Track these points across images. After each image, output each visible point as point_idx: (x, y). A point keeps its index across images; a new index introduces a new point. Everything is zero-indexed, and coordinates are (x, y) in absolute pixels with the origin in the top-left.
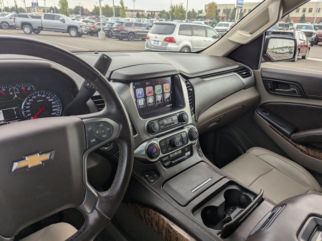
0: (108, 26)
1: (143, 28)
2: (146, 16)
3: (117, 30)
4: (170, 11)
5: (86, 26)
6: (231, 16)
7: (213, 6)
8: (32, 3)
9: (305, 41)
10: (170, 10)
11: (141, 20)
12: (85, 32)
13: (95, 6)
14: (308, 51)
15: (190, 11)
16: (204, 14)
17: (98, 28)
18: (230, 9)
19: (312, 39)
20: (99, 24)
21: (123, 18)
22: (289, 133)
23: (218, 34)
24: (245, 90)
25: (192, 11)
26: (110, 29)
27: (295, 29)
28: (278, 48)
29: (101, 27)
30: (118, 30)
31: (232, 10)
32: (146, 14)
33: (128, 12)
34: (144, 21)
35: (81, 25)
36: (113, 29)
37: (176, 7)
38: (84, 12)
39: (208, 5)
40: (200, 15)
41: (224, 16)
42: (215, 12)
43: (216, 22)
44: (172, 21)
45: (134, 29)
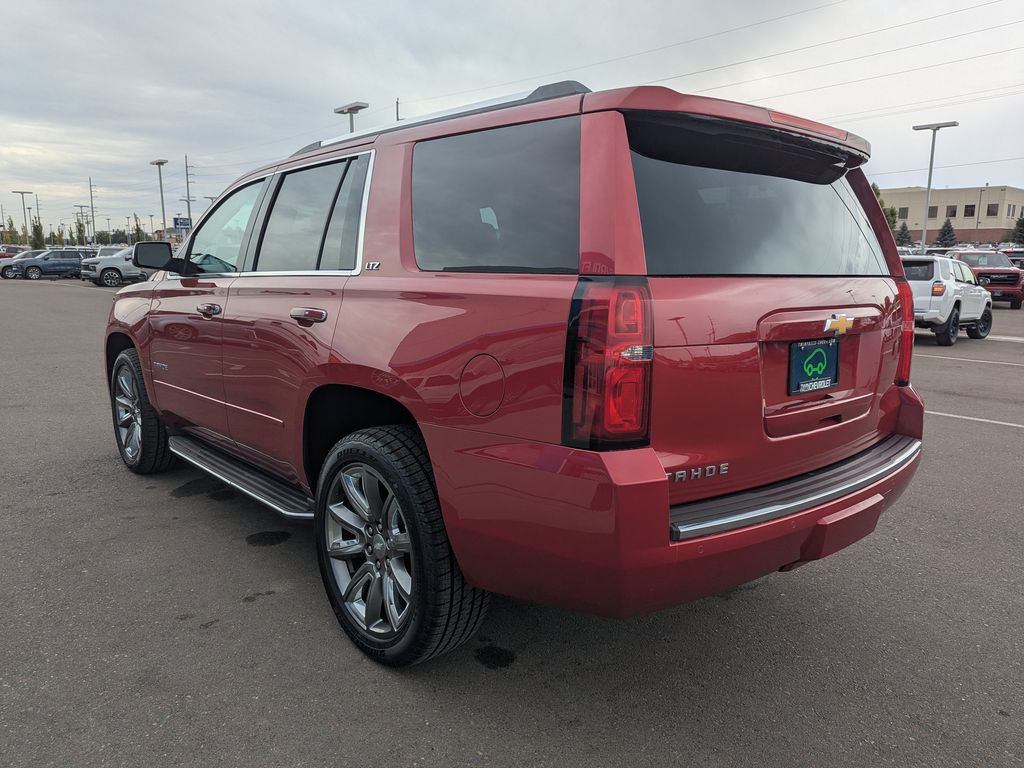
8: (176, 220)
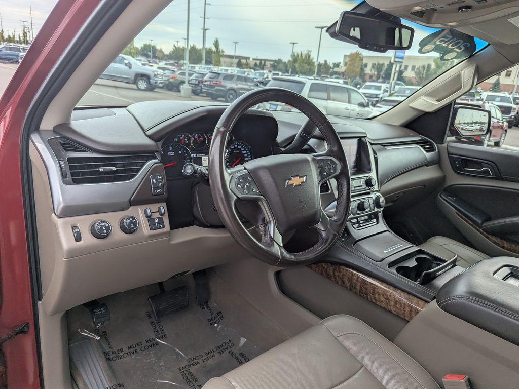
0: (196, 77)
1: (249, 84)
2: (252, 66)
3: (210, 85)
4: (289, 61)
5: (162, 75)
6: (383, 74)
7: (357, 57)
9: (499, 119)
10: (291, 59)
11: (245, 72)
12: (161, 85)
13: (175, 46)
14: (504, 135)
15: (321, 63)
16: (342, 69)
17: (180, 79)
18: (383, 65)
19: (511, 117)
20: (183, 74)
21: (217, 67)
22: (480, 222)
23: (367, 101)
24: (428, 167)
25: (324, 62)
26: (199, 82)
27: (484, 100)
28: (465, 123)
29: (186, 78)
30: (212, 84)
31: (386, 65)
32: (252, 63)
33: (224, 58)
34: (250, 73)
35: (156, 73)
36: (204, 83)
37: (300, 56)
38: (157, 54)
39: (349, 56)
40: (336, 70)
41: (373, 73)
42: (360, 67)
43: (360, 81)
44: (294, 76)
45: (237, 85)
